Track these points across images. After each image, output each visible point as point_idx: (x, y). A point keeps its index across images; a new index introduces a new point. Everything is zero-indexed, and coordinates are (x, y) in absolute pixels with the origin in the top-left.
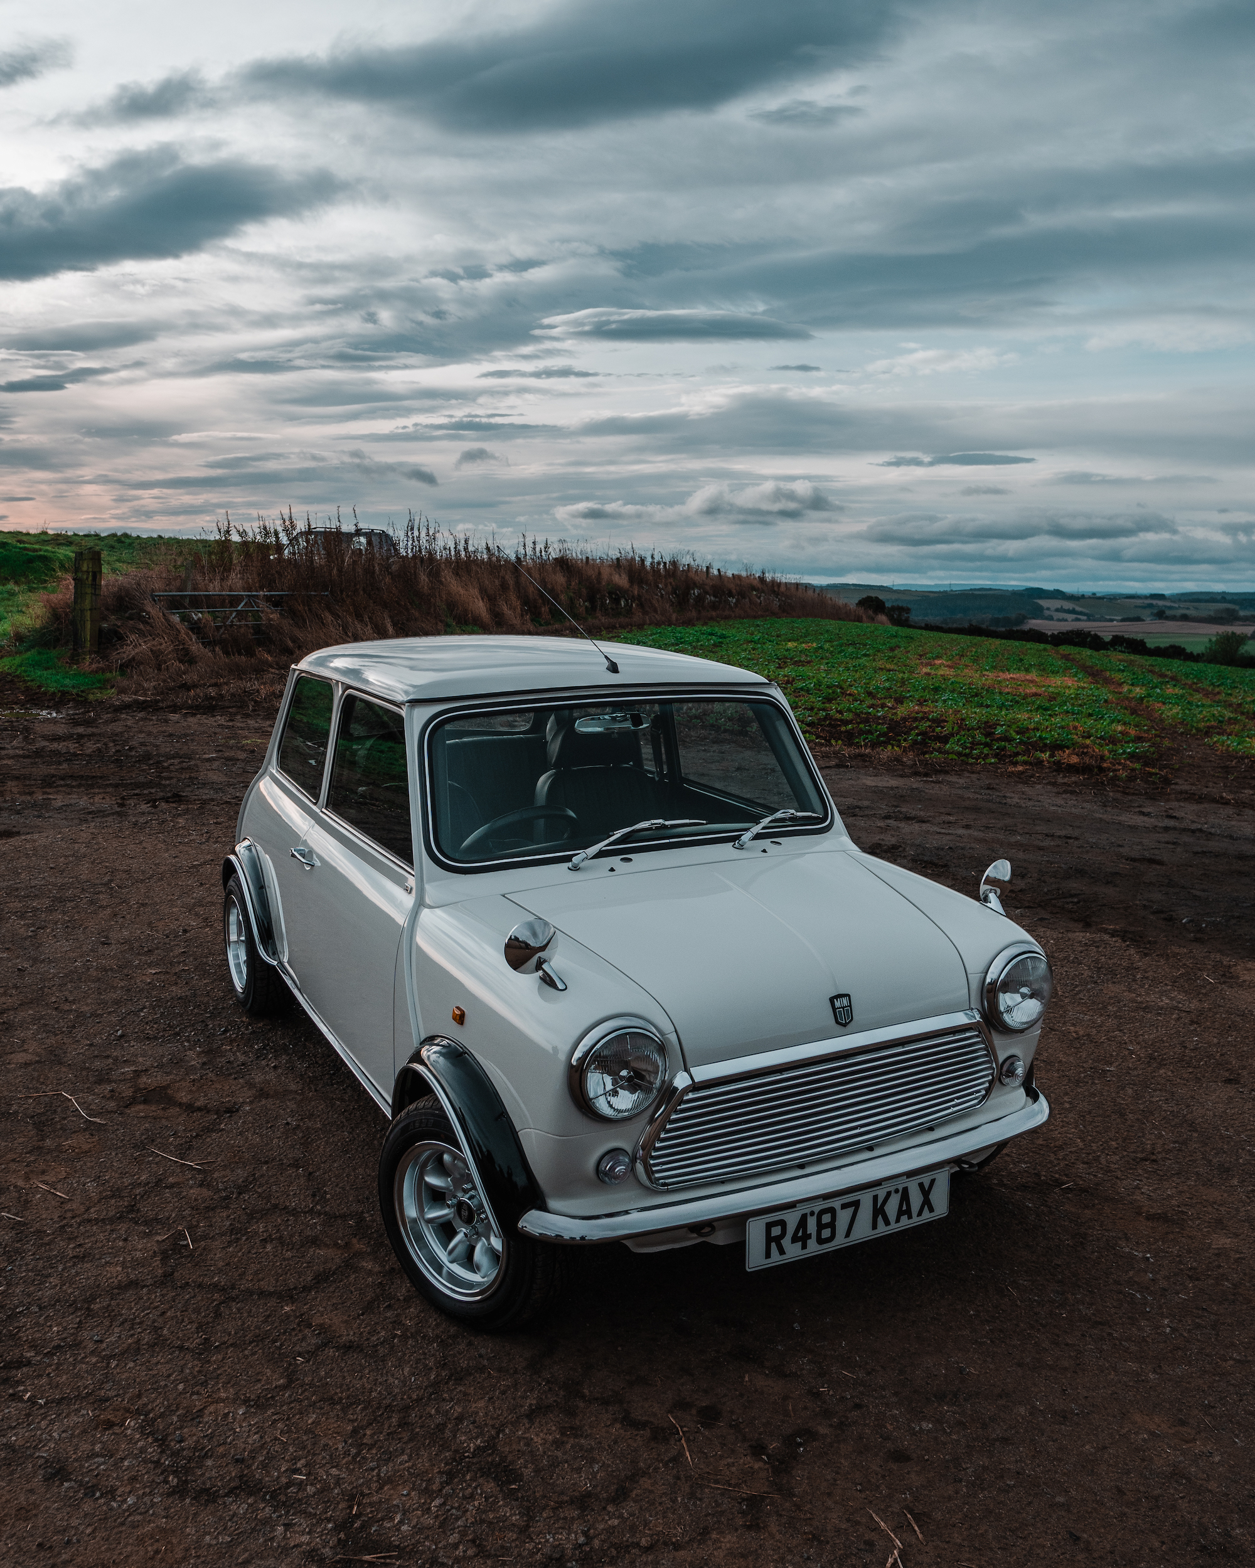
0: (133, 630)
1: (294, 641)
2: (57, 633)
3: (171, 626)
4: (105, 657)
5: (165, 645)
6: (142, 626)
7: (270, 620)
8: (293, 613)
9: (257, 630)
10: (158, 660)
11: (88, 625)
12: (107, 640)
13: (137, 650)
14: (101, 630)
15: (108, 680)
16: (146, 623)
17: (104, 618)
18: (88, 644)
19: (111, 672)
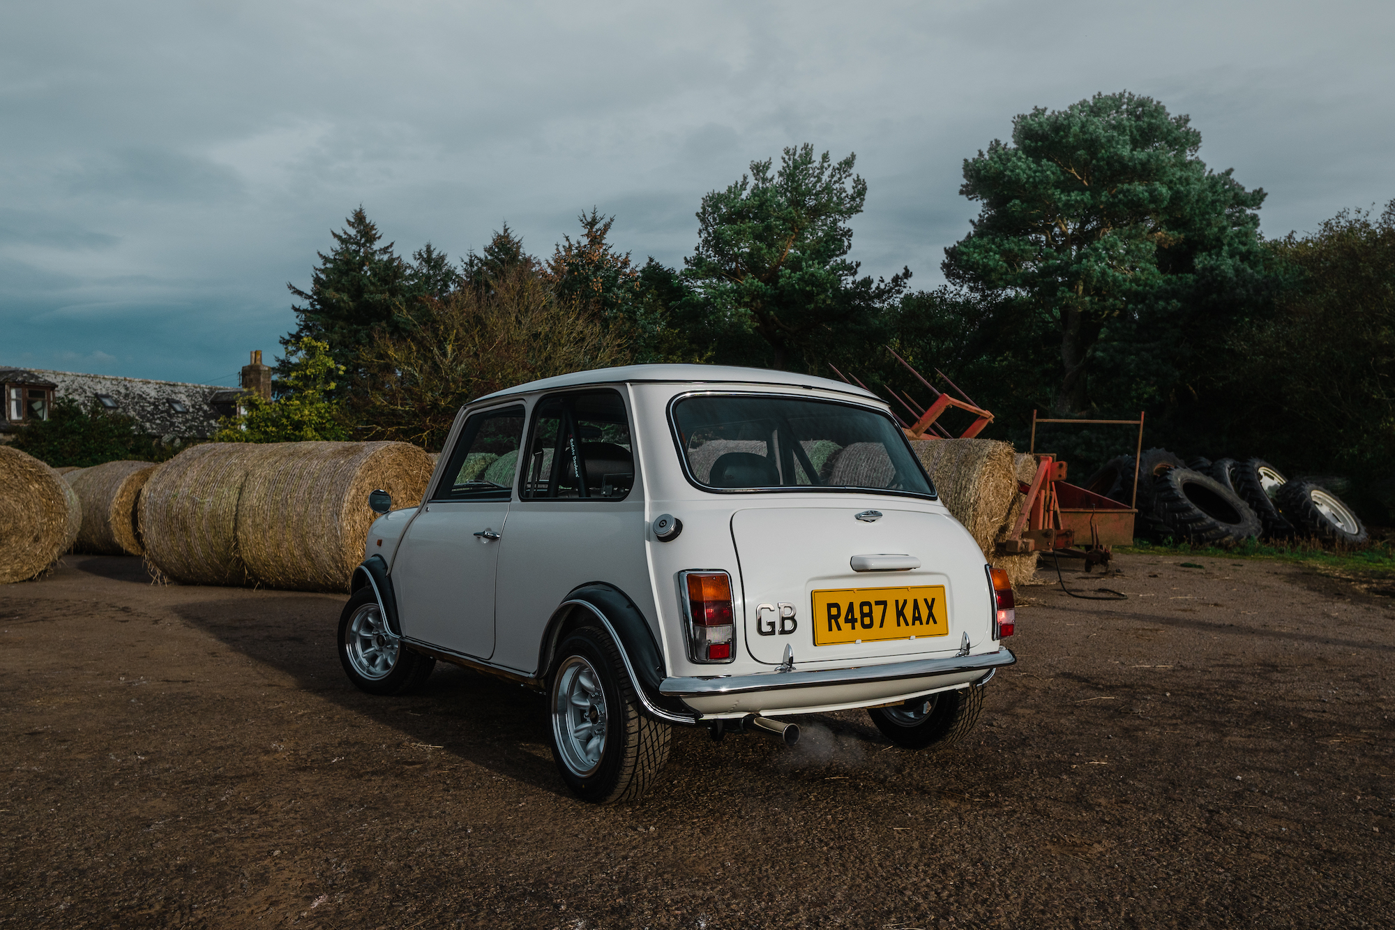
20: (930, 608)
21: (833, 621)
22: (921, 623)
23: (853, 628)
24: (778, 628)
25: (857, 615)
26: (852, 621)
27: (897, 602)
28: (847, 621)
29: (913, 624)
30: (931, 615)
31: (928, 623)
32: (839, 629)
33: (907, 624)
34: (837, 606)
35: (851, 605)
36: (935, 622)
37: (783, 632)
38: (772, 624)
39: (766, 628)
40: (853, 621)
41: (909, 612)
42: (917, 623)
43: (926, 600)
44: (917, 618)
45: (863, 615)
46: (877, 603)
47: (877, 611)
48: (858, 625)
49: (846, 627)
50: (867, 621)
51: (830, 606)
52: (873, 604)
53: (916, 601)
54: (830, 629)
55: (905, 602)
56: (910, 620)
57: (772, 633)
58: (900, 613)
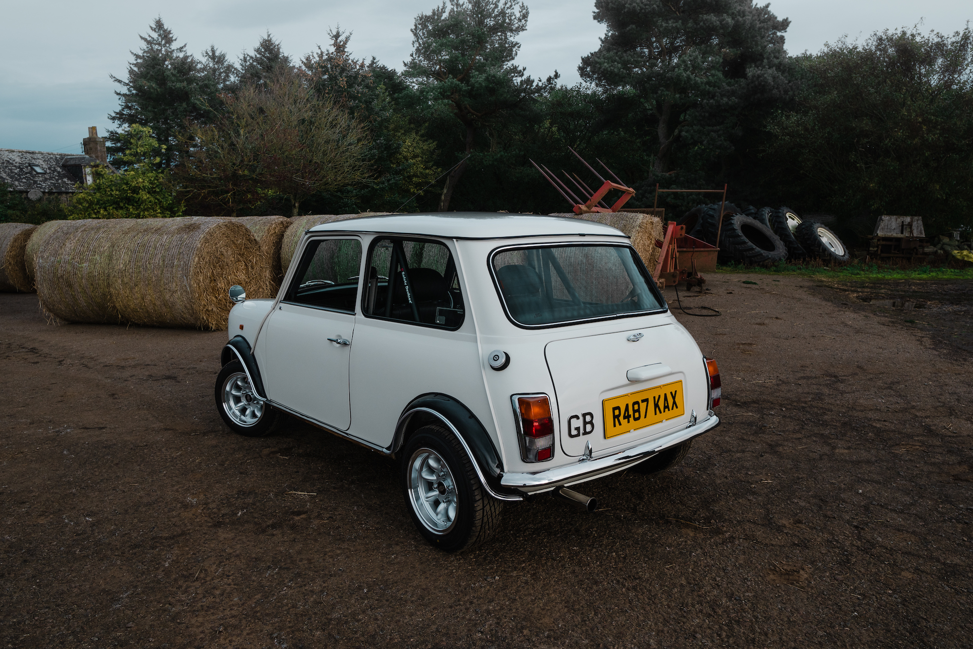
20: (674, 398)
21: (616, 419)
22: (669, 410)
23: (629, 422)
24: (582, 431)
25: (631, 412)
26: (627, 417)
27: (654, 397)
28: (625, 418)
29: (664, 412)
30: (674, 403)
31: (672, 409)
32: (620, 424)
33: (661, 412)
34: (618, 408)
35: (627, 405)
36: (677, 407)
37: (585, 433)
38: (578, 429)
39: (574, 432)
40: (629, 416)
41: (661, 404)
42: (667, 410)
43: (671, 393)
44: (666, 407)
45: (634, 411)
46: (643, 401)
47: (643, 406)
48: (631, 419)
49: (624, 422)
50: (637, 415)
51: (614, 409)
52: (640, 402)
53: (665, 395)
54: (615, 426)
55: (659, 396)
56: (662, 409)
57: (578, 435)
58: (656, 406)
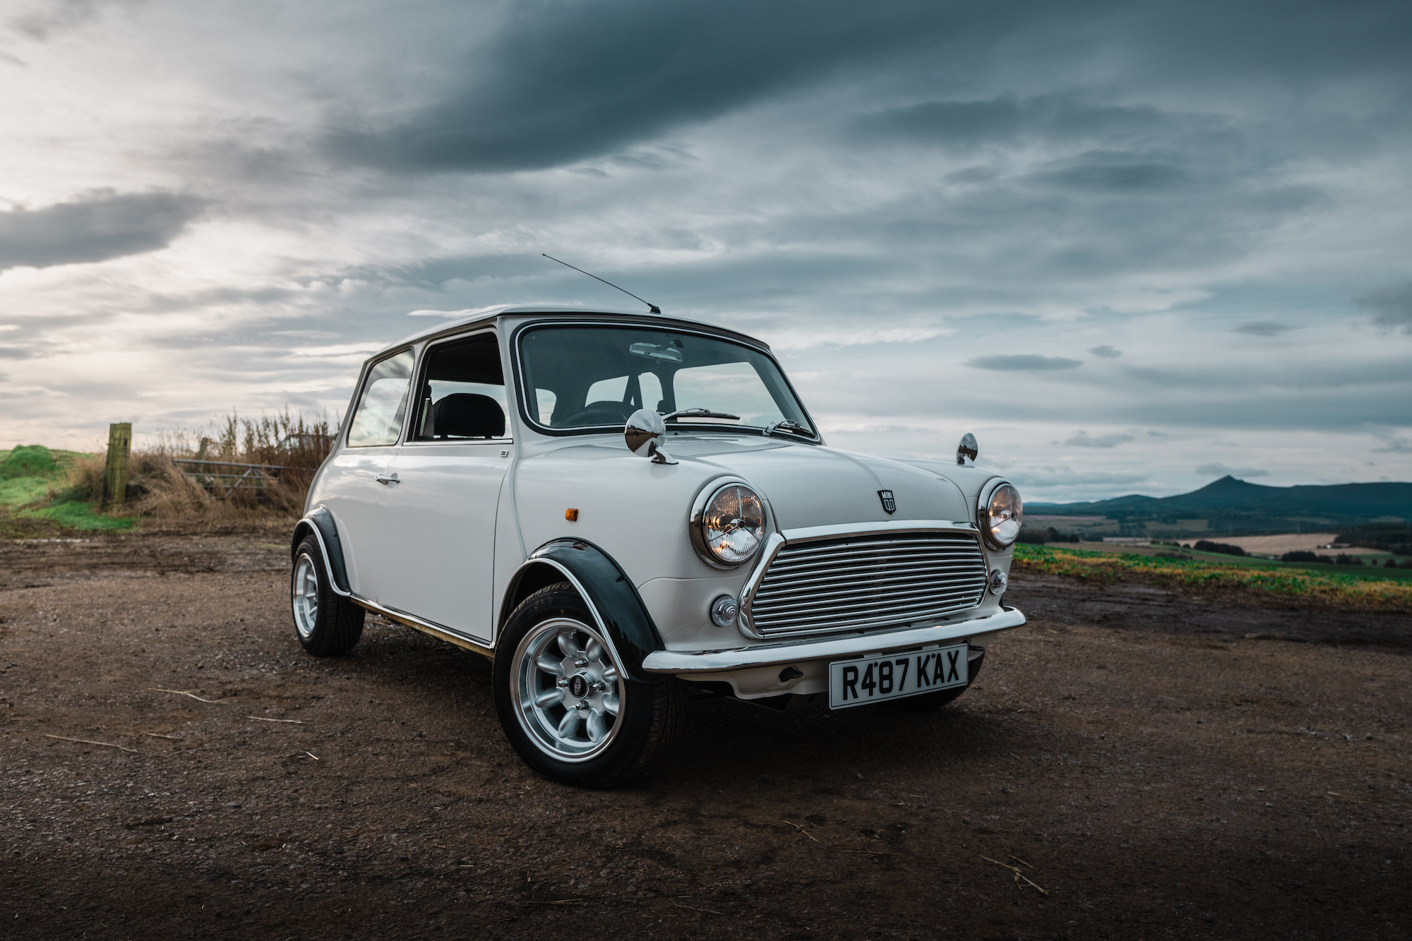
0: (156, 486)
1: (289, 502)
2: (89, 490)
3: (187, 484)
4: (131, 506)
5: (184, 497)
6: (163, 484)
7: (270, 485)
8: (288, 482)
9: (260, 493)
10: (177, 507)
11: (118, 481)
12: (133, 493)
13: (159, 501)
14: (128, 487)
15: (134, 522)
16: (166, 481)
17: (132, 477)
18: (116, 496)
19: (136, 517)
